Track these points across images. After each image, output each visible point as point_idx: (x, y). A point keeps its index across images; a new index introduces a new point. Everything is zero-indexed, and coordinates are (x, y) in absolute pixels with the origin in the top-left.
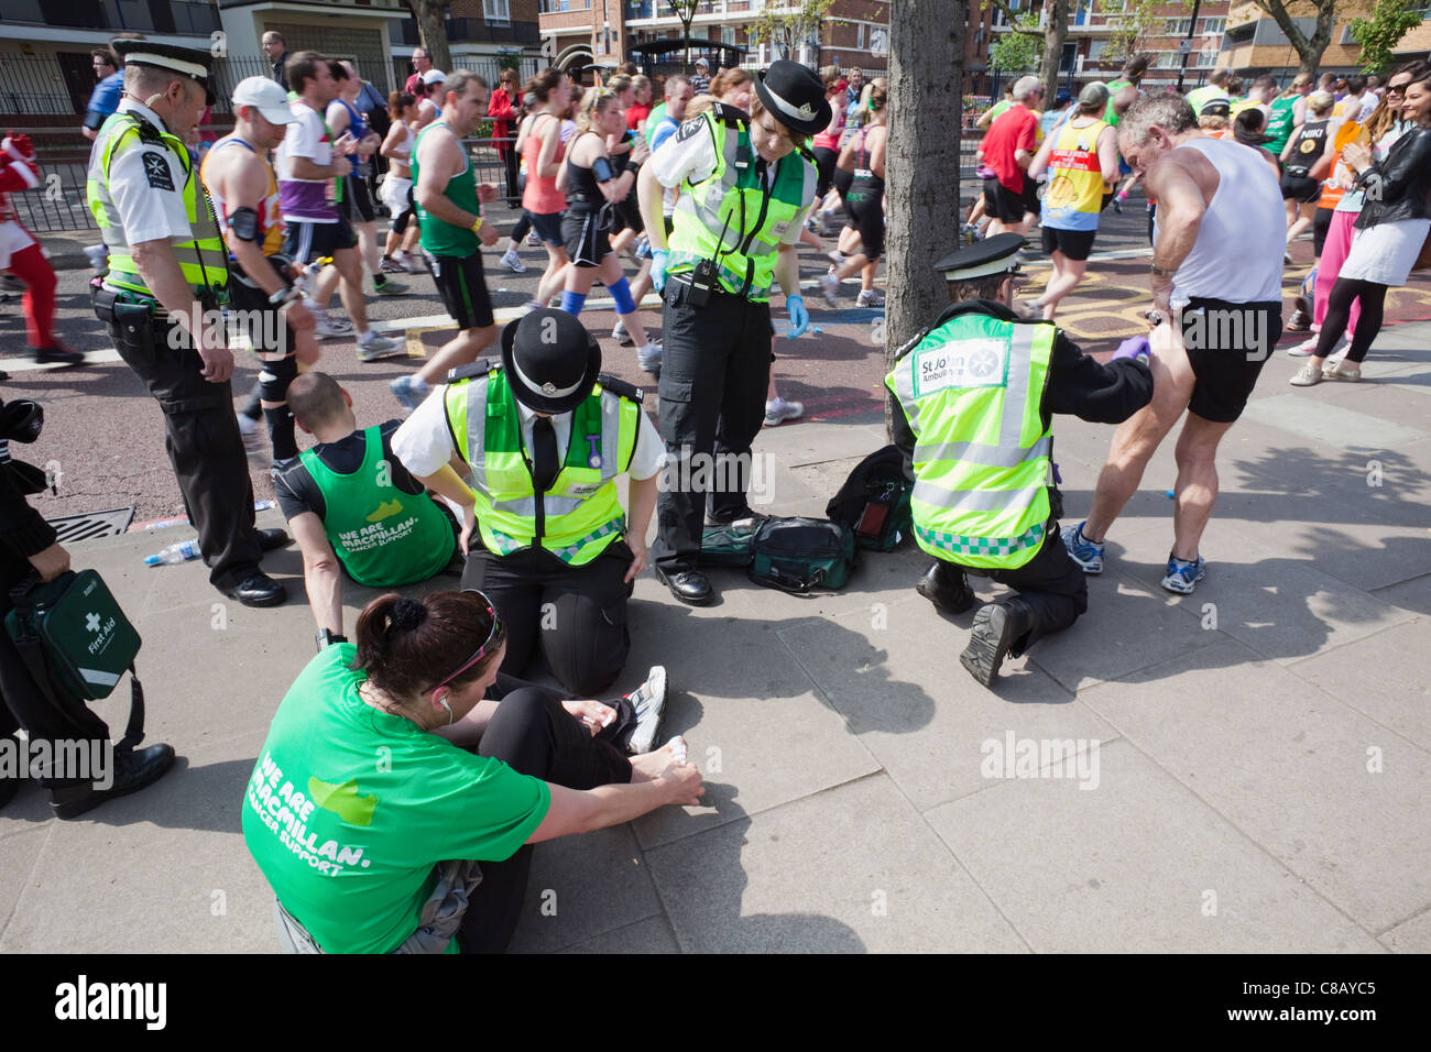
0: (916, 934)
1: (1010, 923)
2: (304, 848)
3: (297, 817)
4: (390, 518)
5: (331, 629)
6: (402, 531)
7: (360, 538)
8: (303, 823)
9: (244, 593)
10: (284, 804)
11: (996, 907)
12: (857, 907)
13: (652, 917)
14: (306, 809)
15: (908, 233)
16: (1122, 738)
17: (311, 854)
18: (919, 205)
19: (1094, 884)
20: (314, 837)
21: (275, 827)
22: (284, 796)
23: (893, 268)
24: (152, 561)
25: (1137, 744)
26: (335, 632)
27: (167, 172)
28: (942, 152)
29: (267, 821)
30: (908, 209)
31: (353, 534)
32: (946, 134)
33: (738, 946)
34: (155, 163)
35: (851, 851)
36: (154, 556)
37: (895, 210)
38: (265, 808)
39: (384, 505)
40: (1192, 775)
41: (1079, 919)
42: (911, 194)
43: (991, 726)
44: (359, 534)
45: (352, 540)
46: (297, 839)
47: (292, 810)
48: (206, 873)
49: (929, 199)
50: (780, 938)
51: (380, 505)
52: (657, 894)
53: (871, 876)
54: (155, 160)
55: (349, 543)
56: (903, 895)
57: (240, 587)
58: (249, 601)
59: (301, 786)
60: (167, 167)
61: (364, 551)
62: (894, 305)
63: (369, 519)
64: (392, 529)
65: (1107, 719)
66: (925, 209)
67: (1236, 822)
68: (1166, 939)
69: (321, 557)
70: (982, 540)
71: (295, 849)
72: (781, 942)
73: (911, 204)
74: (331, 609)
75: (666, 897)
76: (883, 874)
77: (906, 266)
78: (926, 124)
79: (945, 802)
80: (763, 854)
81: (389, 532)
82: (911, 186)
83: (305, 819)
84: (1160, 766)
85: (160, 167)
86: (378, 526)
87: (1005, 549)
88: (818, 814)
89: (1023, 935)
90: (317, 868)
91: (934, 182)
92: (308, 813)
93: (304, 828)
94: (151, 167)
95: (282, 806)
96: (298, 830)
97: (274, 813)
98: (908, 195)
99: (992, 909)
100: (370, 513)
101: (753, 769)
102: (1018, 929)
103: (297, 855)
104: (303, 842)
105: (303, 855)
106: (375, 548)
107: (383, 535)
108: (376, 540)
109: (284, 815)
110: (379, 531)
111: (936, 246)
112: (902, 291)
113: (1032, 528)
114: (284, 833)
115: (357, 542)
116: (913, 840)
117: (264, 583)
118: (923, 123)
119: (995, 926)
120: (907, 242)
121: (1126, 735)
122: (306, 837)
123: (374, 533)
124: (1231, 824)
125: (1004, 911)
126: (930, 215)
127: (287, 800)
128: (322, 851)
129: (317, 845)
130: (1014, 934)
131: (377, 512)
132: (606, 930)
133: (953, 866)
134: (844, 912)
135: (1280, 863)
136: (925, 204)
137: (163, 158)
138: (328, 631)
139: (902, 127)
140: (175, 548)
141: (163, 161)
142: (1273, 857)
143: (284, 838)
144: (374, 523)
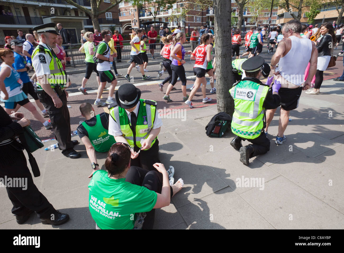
0: (243, 222)
1: (264, 218)
2: (106, 214)
3: (103, 207)
4: (104, 136)
5: (95, 163)
6: (107, 139)
7: (97, 141)
8: (104, 209)
9: (71, 155)
10: (99, 205)
11: (260, 215)
12: (229, 217)
13: (182, 223)
14: (104, 205)
15: (221, 64)
16: (281, 175)
17: (108, 215)
18: (223, 58)
19: (281, 208)
20: (107, 211)
21: (98, 211)
22: (99, 204)
23: (218, 72)
24: (46, 149)
25: (285, 176)
26: (96, 163)
27: (45, 59)
28: (228, 46)
29: (96, 210)
30: (221, 59)
31: (96, 140)
32: (228, 42)
33: (203, 227)
34: (42, 57)
35: (225, 204)
36: (47, 148)
37: (218, 59)
38: (95, 207)
39: (102, 133)
40: (298, 182)
41: (279, 216)
42: (221, 55)
43: (251, 175)
44: (97, 140)
45: (95, 142)
46: (104, 212)
47: (101, 206)
48: (75, 221)
49: (225, 56)
50: (212, 225)
51: (101, 133)
52: (183, 218)
53: (230, 210)
54: (41, 56)
55: (95, 143)
56: (239, 213)
57: (70, 154)
58: (72, 157)
59: (102, 201)
60: (45, 58)
61: (98, 144)
62: (218, 81)
63: (99, 136)
64: (104, 138)
65: (277, 171)
66: (225, 58)
67: (310, 192)
68: (299, 219)
69: (90, 146)
70: (247, 132)
71: (104, 215)
72: (213, 226)
73: (221, 58)
74: (94, 158)
75: (185, 218)
76: (233, 209)
77: (221, 72)
78: (224, 40)
79: (244, 192)
80: (205, 207)
81: (104, 139)
82: (221, 54)
83: (105, 208)
84: (291, 181)
85: (43, 58)
86: (101, 138)
87: (252, 134)
88: (216, 197)
89: (267, 220)
90: (110, 218)
91: (226, 52)
92: (105, 206)
93: (105, 209)
94: (41, 58)
95: (99, 206)
96: (104, 210)
97: (98, 208)
98: (220, 56)
99: (259, 215)
100: (99, 135)
101: (199, 188)
102: (266, 219)
103: (105, 216)
104: (105, 213)
105: (106, 216)
106: (101, 143)
107: (102, 140)
108: (101, 141)
109: (100, 208)
110: (101, 139)
111: (227, 67)
112: (220, 77)
113: (259, 130)
114: (101, 212)
115: (97, 142)
116: (238, 201)
117: (75, 153)
118: (223, 39)
119: (260, 219)
120: (221, 66)
121: (282, 175)
122: (106, 212)
123: (100, 140)
124: (308, 192)
125: (262, 215)
126: (226, 60)
127: (100, 204)
128: (110, 214)
129: (109, 213)
130: (265, 220)
131: (100, 135)
132: (172, 227)
133: (249, 206)
134: (226, 218)
135: (321, 200)
136: (224, 57)
137: (44, 56)
138: (94, 163)
139: (218, 41)
140: (52, 146)
141: (44, 57)
142: (319, 199)
143: (101, 213)
144: (100, 137)
